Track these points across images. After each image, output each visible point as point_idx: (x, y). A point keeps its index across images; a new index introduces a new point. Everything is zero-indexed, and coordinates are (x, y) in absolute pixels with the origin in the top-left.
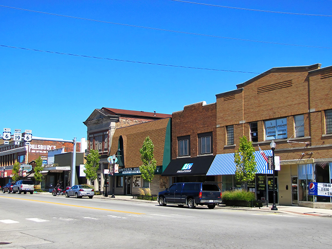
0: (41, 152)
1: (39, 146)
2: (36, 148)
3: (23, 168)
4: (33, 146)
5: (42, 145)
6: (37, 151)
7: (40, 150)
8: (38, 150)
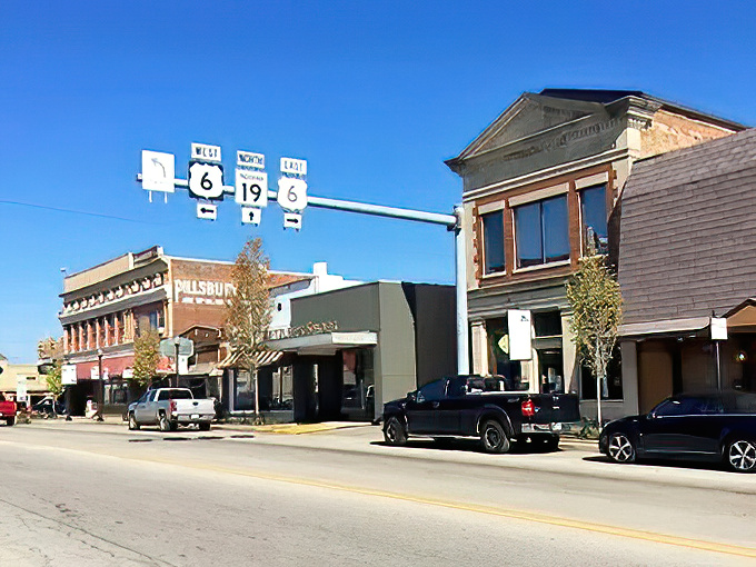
0: (209, 302)
1: (201, 284)
2: (195, 292)
3: (177, 345)
4: (184, 285)
5: (210, 283)
6: (199, 301)
7: (206, 297)
8: (201, 296)
